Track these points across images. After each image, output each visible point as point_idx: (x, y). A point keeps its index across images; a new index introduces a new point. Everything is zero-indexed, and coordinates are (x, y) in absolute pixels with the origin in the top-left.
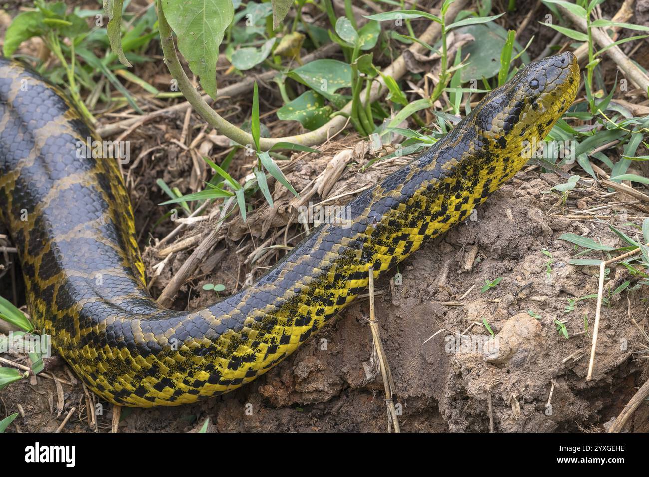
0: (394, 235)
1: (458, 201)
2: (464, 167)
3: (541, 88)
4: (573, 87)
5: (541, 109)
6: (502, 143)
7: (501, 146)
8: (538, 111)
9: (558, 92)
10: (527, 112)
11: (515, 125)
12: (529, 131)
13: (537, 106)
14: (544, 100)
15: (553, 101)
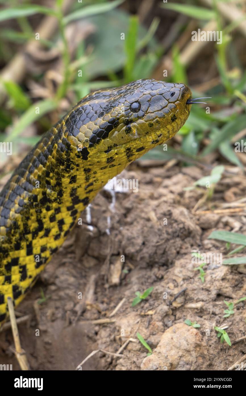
3: (140, 113)
4: (174, 124)
6: (84, 154)
7: (82, 156)
8: (130, 135)
9: (156, 124)
10: (119, 132)
11: (103, 140)
12: (116, 150)
13: (131, 130)
14: (139, 128)
15: (149, 132)
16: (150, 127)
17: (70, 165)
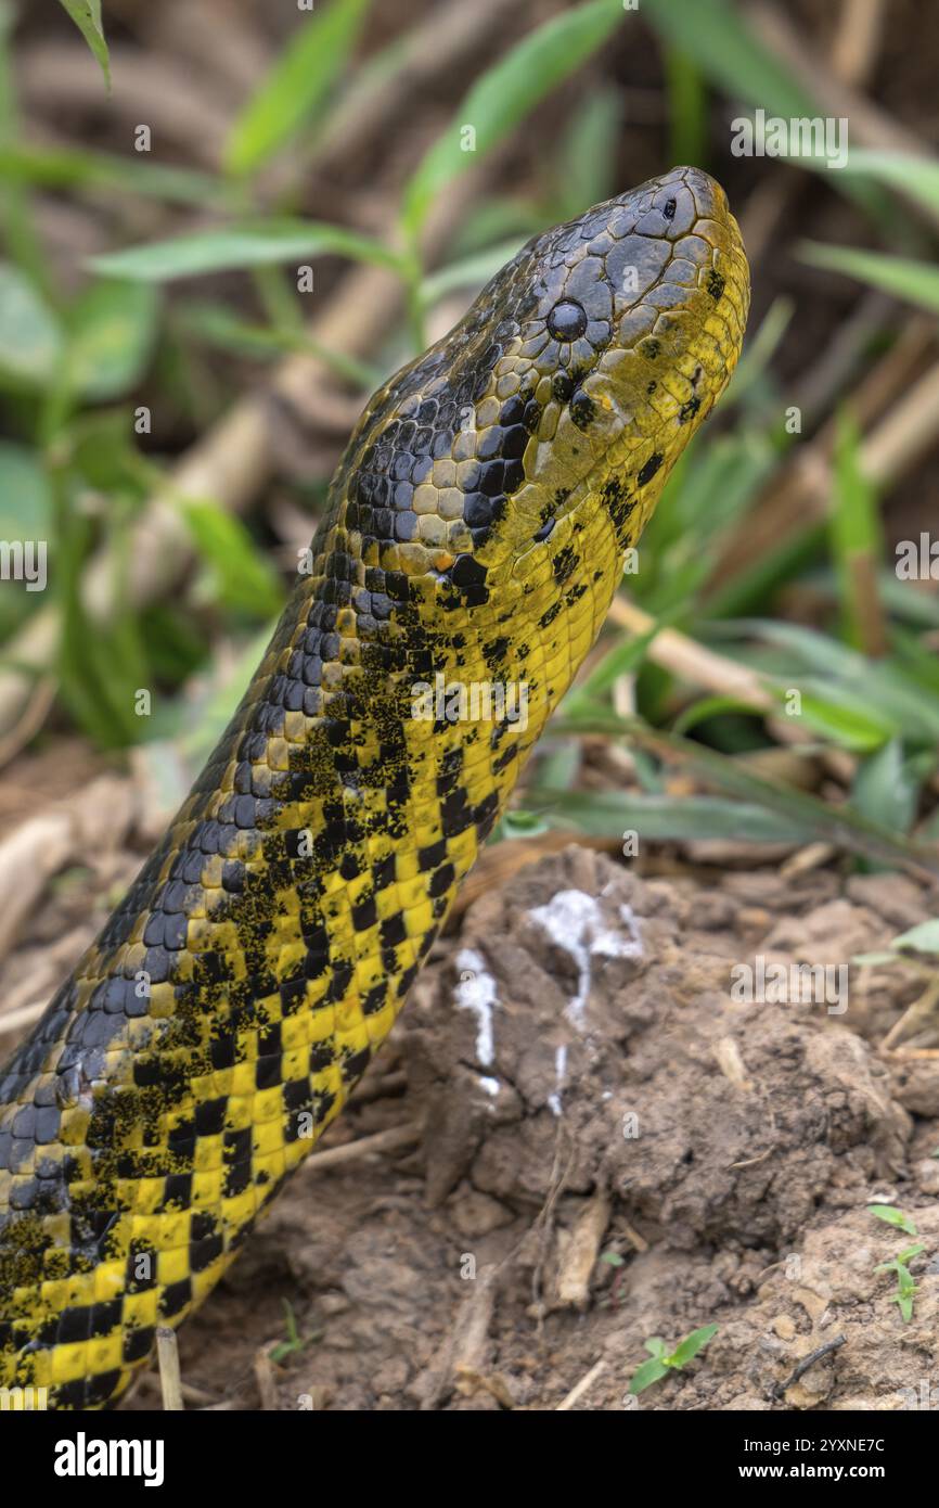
0: (169, 1120)
1: (357, 886)
2: (337, 733)
3: (595, 330)
4: (724, 309)
5: (608, 418)
6: (469, 582)
7: (464, 594)
8: (599, 426)
9: (667, 337)
10: (553, 439)
11: (513, 499)
12: (572, 516)
13: (593, 408)
14: (615, 382)
15: (655, 379)
16: (653, 357)
17: (428, 654)
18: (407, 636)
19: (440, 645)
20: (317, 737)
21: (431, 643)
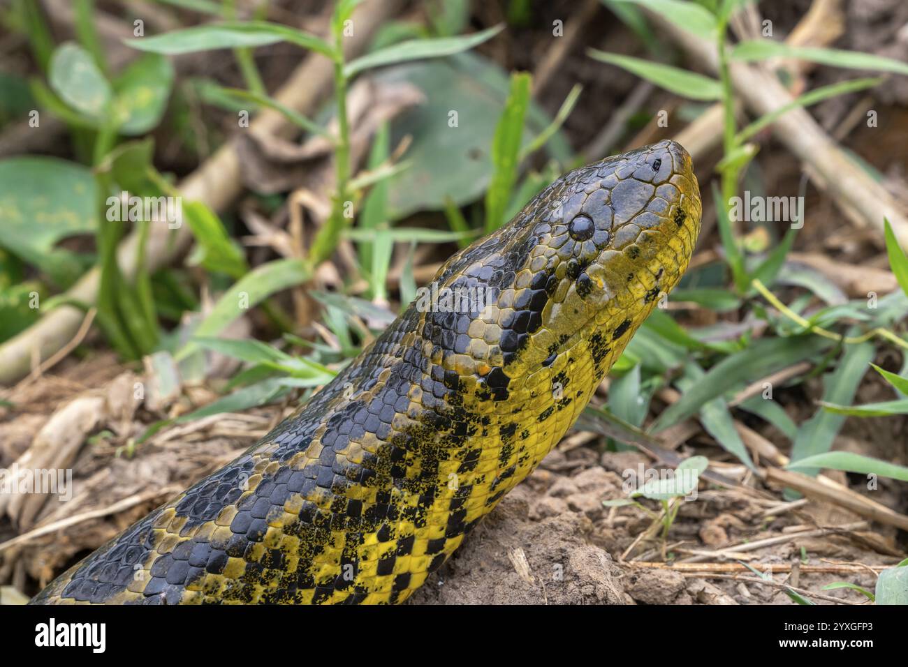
1: (384, 547)
3: (599, 236)
4: (683, 234)
5: (600, 294)
6: (497, 385)
7: (493, 393)
8: (593, 297)
9: (644, 246)
10: (563, 302)
11: (532, 337)
12: (568, 353)
13: (591, 286)
14: (608, 270)
15: (633, 272)
16: (634, 258)
17: (465, 425)
18: (454, 411)
19: (474, 421)
20: (383, 452)
21: (468, 418)
